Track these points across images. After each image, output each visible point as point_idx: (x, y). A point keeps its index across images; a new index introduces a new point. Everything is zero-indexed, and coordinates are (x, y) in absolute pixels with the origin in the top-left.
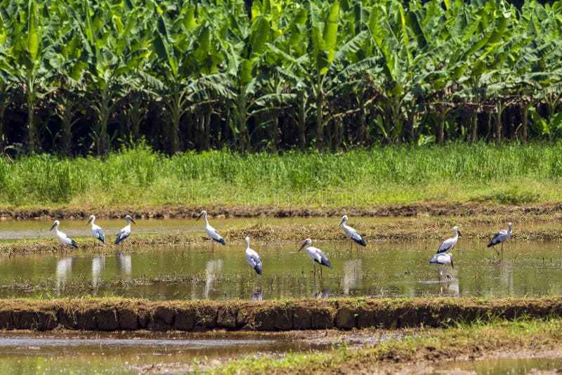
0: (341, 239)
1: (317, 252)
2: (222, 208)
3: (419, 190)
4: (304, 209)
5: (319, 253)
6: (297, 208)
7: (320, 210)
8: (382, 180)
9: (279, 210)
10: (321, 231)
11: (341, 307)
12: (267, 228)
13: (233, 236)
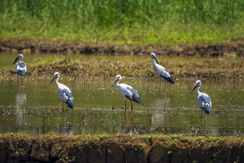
0: (149, 77)
1: (128, 88)
2: (28, 43)
3: (226, 30)
4: (111, 45)
5: (131, 90)
6: (104, 44)
7: (126, 48)
8: (189, 19)
9: (85, 46)
10: (128, 68)
11: (154, 144)
12: (75, 64)
13: (41, 70)
